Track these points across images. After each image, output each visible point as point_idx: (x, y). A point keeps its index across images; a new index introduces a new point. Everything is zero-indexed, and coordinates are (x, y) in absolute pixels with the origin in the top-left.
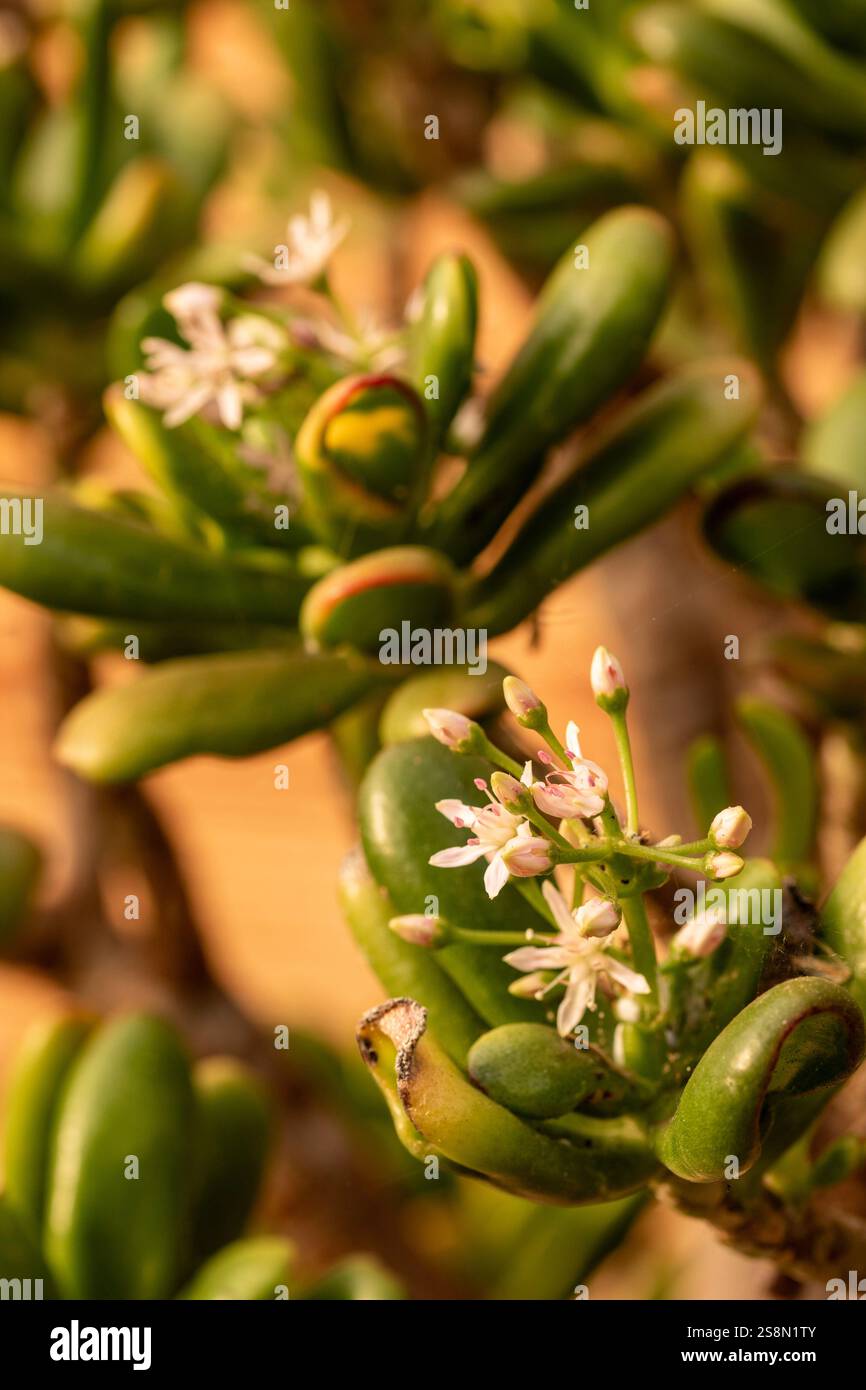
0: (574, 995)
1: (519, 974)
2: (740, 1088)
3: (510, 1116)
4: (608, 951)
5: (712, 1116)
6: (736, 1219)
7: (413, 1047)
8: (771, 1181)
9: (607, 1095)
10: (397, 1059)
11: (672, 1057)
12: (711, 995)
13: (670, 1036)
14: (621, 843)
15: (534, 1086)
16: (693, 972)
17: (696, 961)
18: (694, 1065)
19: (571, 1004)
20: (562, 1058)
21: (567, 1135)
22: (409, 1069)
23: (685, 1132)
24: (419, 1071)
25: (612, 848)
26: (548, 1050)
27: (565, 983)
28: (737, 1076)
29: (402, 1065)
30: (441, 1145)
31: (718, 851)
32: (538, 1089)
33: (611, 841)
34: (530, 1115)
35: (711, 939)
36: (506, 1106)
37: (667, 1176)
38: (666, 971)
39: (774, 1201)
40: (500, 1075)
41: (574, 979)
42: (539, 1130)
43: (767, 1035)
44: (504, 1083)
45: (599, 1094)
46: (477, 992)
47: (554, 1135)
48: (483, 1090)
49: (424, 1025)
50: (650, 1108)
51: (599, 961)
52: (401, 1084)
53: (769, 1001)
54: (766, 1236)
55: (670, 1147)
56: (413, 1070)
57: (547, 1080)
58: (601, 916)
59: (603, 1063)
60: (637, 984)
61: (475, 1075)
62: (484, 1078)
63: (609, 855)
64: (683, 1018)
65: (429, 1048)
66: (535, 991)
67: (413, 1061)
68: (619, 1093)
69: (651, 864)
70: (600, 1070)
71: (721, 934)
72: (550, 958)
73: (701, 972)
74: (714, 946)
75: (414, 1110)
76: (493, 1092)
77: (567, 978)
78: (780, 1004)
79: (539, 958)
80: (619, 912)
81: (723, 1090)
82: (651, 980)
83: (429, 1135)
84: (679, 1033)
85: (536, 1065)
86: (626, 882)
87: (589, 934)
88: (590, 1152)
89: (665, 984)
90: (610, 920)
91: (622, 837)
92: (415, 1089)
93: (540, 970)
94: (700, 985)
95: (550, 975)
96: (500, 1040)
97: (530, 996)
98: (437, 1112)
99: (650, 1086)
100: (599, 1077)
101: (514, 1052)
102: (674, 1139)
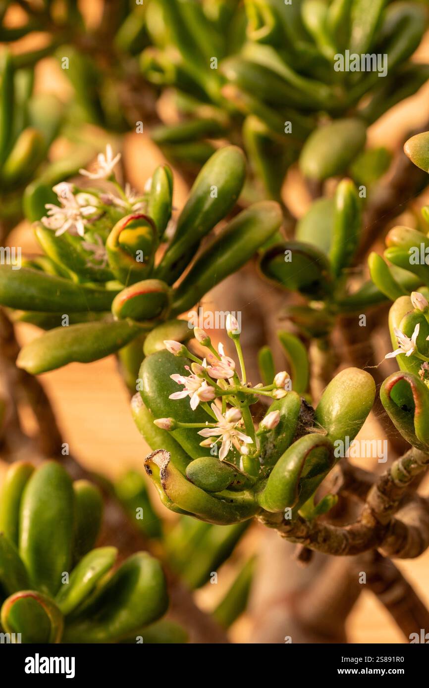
0: (224, 445)
1: (204, 439)
2: (291, 476)
3: (203, 491)
4: (236, 428)
5: (281, 487)
6: (288, 528)
7: (166, 467)
8: (301, 513)
9: (238, 482)
10: (160, 472)
11: (262, 467)
12: (275, 443)
13: (260, 459)
14: (240, 387)
15: (211, 480)
16: (268, 435)
17: (269, 431)
18: (271, 469)
19: (223, 448)
20: (221, 469)
21: (224, 498)
22: (165, 476)
23: (270, 494)
24: (168, 476)
25: (237, 389)
26: (216, 467)
27: (221, 441)
28: (289, 471)
29: (162, 474)
30: (178, 503)
31: (277, 389)
32: (213, 481)
33: (236, 387)
34: (210, 491)
35: (275, 422)
36: (201, 488)
37: (262, 511)
38: (258, 435)
39: (302, 521)
40: (198, 476)
41: (224, 439)
42: (215, 497)
43: (300, 456)
44: (200, 479)
45: (235, 482)
46: (187, 446)
47: (220, 499)
48: (192, 483)
49: (170, 459)
50: (254, 487)
51: (233, 432)
52: (162, 481)
53: (300, 443)
54: (299, 534)
55: (264, 500)
56: (166, 476)
57: (216, 477)
58: (236, 414)
59: (237, 470)
60: (248, 440)
61: (189, 477)
62: (193, 478)
63: (236, 392)
64: (265, 452)
65: (172, 468)
66: (210, 445)
67: (166, 473)
68: (243, 482)
69: (252, 395)
70: (235, 473)
71: (279, 419)
72: (215, 432)
73: (271, 435)
74: (276, 424)
75: (167, 491)
76: (196, 483)
77: (222, 439)
78: (303, 444)
79: (211, 432)
80: (242, 413)
81: (284, 477)
82: (253, 439)
83: (174, 500)
84: (264, 458)
85: (212, 472)
86: (243, 402)
87: (232, 421)
88: (233, 504)
89: (258, 440)
90: (239, 416)
91: (241, 385)
92: (168, 483)
93: (211, 436)
94: (271, 440)
95: (215, 438)
96: (197, 463)
97: (208, 447)
98: (176, 491)
99: (254, 478)
100: (235, 476)
101: (203, 468)
102: (266, 497)
